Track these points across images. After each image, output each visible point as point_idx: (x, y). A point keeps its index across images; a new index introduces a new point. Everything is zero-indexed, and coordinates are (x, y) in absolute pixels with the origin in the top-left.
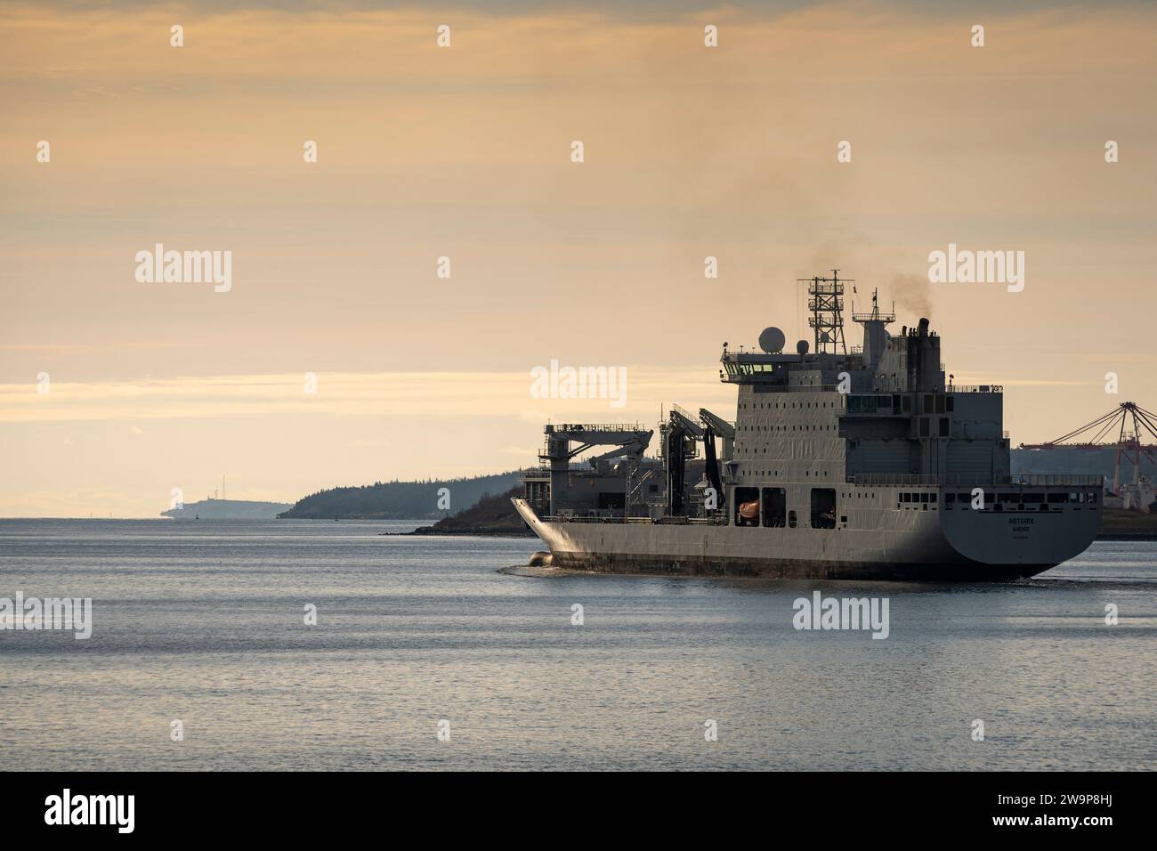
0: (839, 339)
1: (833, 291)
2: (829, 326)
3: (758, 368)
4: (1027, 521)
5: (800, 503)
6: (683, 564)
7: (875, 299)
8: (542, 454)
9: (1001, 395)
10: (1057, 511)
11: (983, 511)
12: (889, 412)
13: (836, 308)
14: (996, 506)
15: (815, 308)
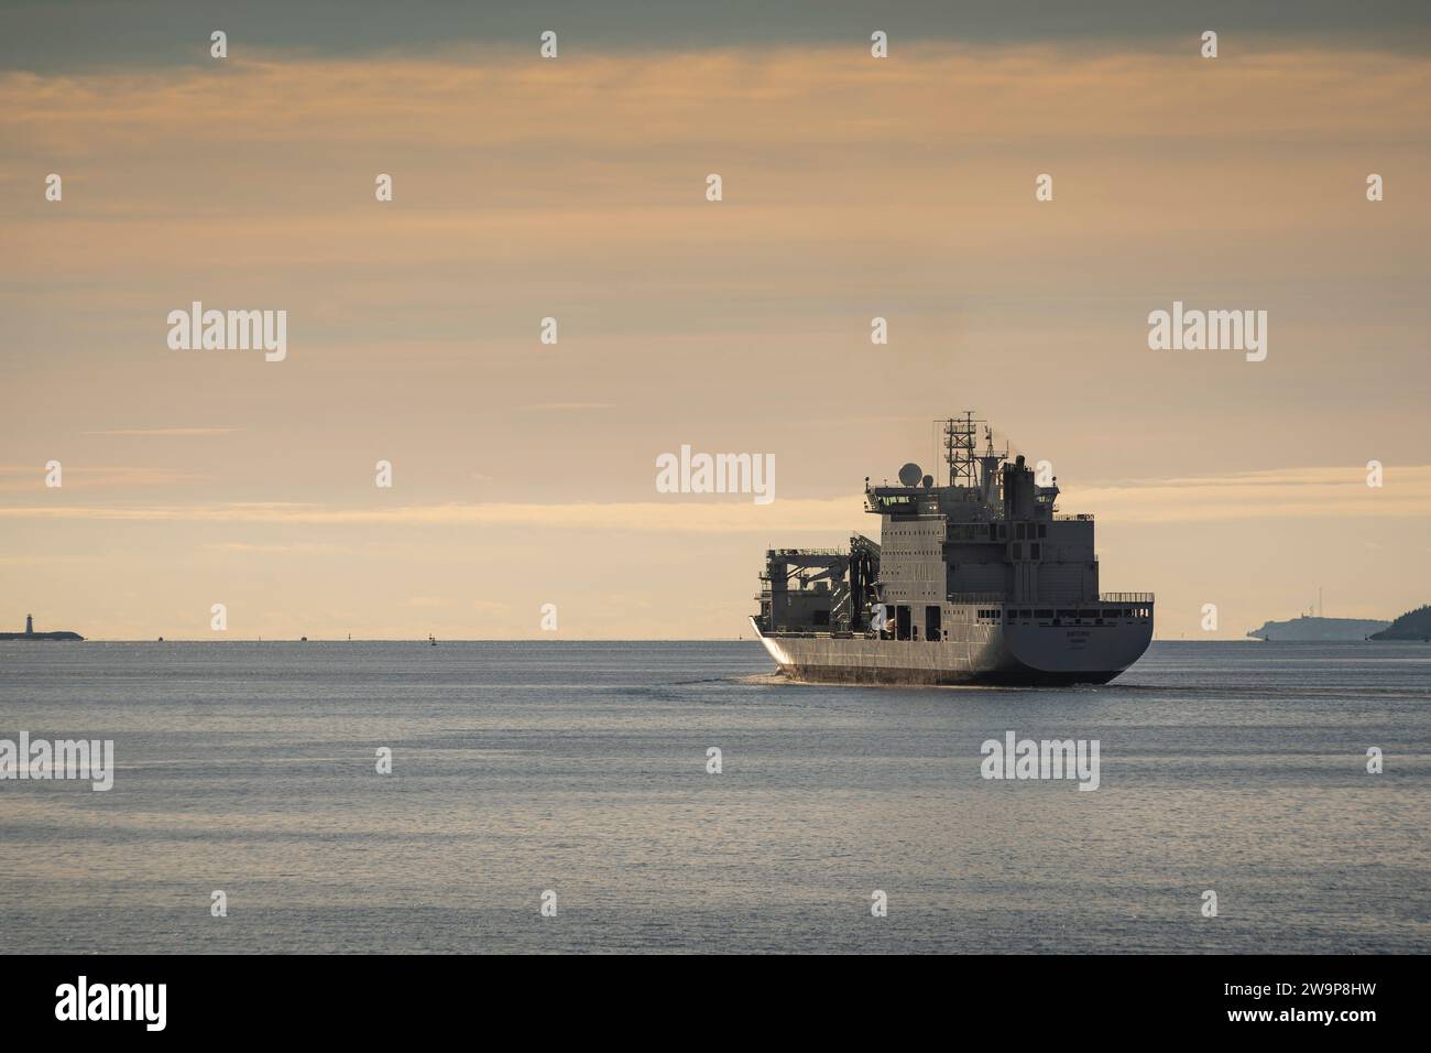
0: (972, 474)
1: (966, 430)
2: (964, 461)
3: (893, 500)
4: (1083, 633)
6: (850, 673)
7: (989, 438)
8: (763, 576)
9: (1092, 522)
10: (1112, 625)
11: (1042, 625)
12: (986, 539)
13: (970, 446)
14: (1055, 621)
15: (950, 446)
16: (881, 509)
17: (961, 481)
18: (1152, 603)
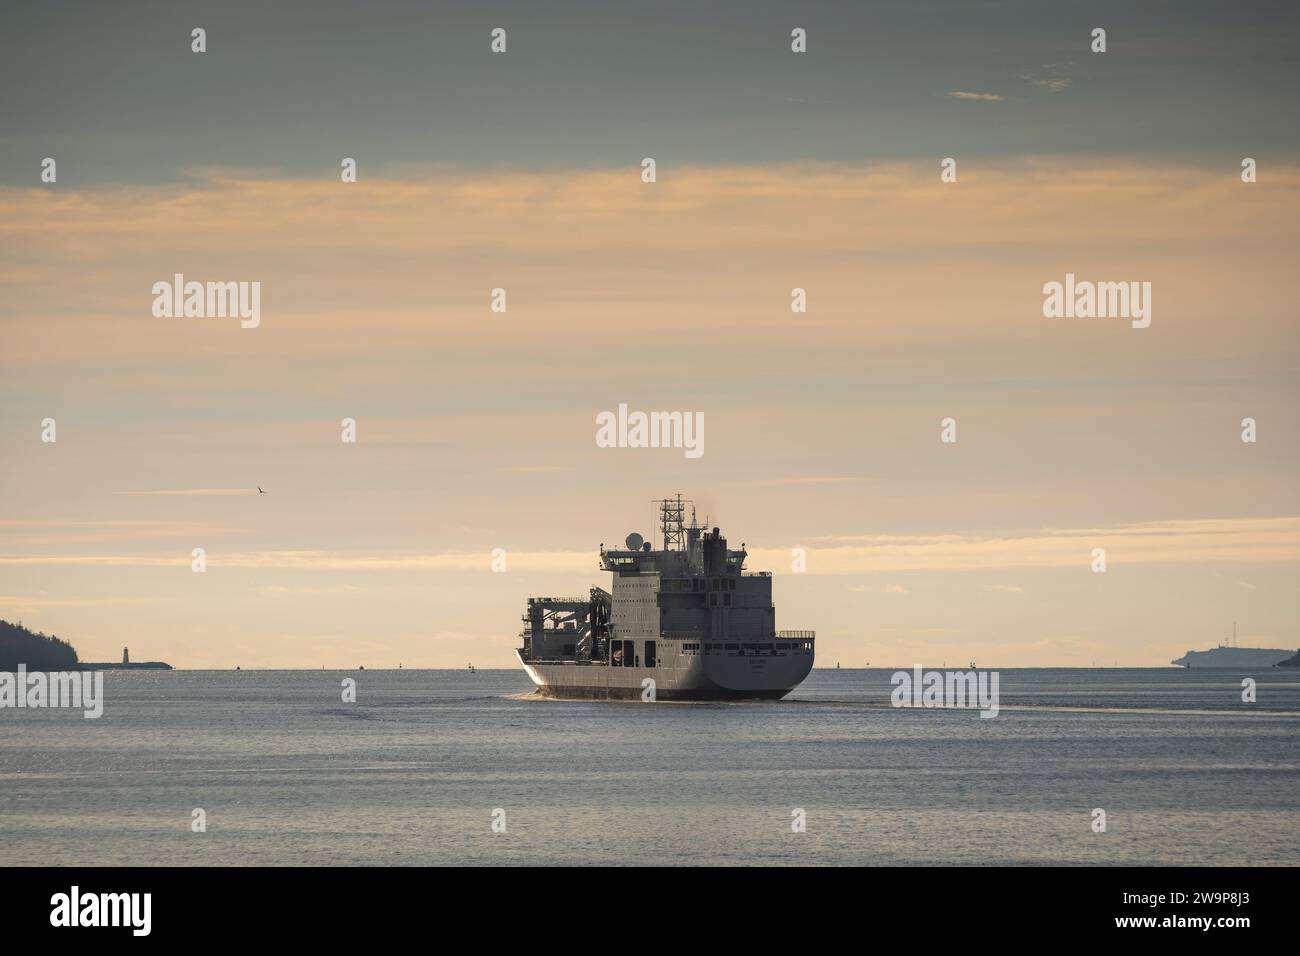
0: (681, 541)
1: (677, 508)
2: (675, 531)
3: (622, 561)
4: (761, 661)
5: (640, 652)
6: (589, 691)
7: (694, 514)
8: (525, 618)
9: (770, 578)
10: (783, 655)
11: (731, 655)
12: (690, 590)
13: (679, 520)
14: (740, 652)
15: (665, 521)
16: (612, 567)
17: (673, 547)
18: (814, 639)
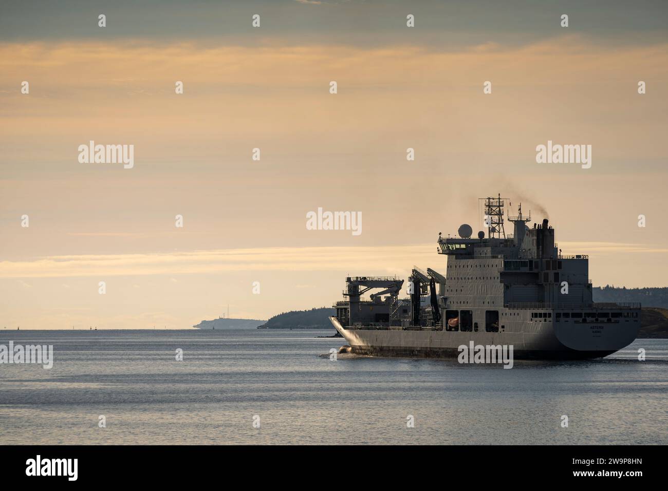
0: (502, 230)
1: (498, 205)
2: (496, 223)
3: (458, 246)
4: (600, 327)
5: (479, 319)
6: (419, 351)
8: (345, 293)
9: (587, 260)
10: (617, 322)
11: (576, 322)
12: (527, 270)
13: (501, 214)
14: (583, 319)
15: (488, 214)
